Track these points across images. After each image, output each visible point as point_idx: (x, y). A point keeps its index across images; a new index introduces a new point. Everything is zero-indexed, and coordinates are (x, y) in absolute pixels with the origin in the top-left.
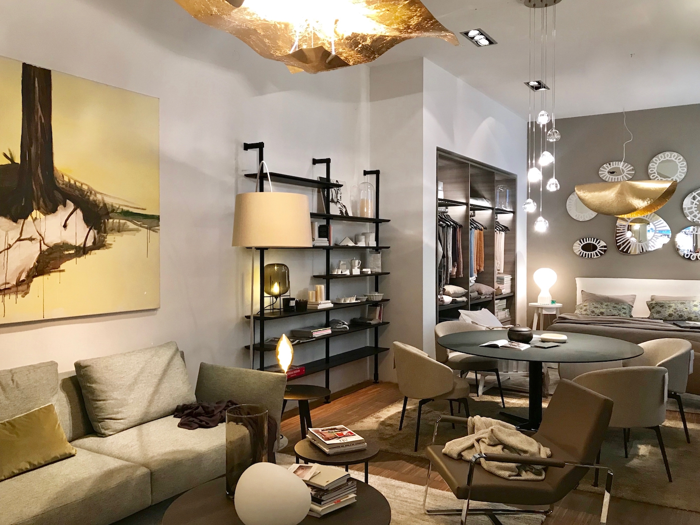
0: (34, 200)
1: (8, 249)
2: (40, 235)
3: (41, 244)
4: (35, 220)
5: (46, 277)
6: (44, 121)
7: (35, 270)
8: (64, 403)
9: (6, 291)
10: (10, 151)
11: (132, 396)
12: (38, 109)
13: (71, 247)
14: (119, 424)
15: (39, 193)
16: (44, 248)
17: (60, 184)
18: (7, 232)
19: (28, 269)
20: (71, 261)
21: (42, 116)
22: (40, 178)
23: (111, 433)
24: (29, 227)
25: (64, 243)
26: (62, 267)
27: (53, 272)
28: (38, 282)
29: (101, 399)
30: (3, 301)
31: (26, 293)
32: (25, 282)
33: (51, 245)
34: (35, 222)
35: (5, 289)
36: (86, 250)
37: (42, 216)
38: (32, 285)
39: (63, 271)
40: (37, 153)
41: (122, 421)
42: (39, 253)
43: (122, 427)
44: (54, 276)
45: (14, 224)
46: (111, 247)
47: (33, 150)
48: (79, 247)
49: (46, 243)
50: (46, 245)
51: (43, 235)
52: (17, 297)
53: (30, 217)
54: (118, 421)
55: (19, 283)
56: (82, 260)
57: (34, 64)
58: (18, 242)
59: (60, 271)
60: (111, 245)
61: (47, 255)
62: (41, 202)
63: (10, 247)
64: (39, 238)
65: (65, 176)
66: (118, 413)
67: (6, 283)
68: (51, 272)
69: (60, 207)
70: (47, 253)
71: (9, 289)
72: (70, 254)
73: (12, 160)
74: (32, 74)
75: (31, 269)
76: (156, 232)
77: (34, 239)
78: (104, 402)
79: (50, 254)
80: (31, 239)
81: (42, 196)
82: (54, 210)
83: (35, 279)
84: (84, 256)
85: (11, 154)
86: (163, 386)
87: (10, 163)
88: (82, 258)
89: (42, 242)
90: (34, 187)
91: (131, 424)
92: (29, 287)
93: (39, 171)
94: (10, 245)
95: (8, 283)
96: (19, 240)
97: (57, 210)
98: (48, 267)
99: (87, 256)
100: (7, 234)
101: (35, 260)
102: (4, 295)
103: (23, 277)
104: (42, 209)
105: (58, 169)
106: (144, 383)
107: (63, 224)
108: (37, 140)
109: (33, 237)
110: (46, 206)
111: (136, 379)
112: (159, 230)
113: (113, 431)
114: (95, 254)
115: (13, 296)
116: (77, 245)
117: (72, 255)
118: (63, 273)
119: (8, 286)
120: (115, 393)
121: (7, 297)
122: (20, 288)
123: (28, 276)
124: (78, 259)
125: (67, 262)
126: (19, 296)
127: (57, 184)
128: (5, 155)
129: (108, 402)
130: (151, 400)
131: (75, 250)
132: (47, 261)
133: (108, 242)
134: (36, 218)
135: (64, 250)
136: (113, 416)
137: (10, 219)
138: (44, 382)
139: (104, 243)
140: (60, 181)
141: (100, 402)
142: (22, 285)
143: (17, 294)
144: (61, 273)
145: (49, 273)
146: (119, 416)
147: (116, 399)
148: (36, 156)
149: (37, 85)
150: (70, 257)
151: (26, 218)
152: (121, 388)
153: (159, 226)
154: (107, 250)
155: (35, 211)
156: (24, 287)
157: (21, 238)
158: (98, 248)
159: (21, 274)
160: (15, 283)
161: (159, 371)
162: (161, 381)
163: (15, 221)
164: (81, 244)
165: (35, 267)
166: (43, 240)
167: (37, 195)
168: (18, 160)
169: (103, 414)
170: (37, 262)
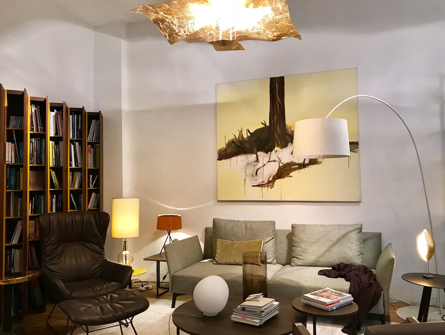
0: (276, 142)
1: (264, 166)
2: (279, 159)
3: (279, 163)
4: (276, 152)
5: (282, 179)
6: (281, 102)
7: (277, 176)
8: (285, 244)
9: (263, 186)
10: (264, 121)
11: (312, 248)
12: (277, 98)
13: (296, 164)
14: (299, 262)
15: (278, 139)
16: (281, 165)
17: (289, 132)
18: (263, 158)
19: (273, 175)
20: (296, 171)
21: (280, 101)
22: (278, 131)
23: (294, 265)
24: (274, 155)
25: (291, 162)
26: (291, 174)
27: (286, 177)
28: (278, 181)
29: (295, 246)
30: (262, 190)
31: (272, 187)
32: (272, 182)
33: (285, 163)
34: (276, 153)
35: (263, 185)
36: (305, 166)
37: (280, 149)
38: (275, 183)
39: (292, 176)
40: (277, 119)
41: (301, 260)
42: (278, 167)
43: (300, 264)
44: (286, 179)
45: (266, 154)
46: (321, 163)
47: (275, 118)
48: (301, 164)
49: (282, 162)
50: (282, 163)
51: (280, 159)
52: (268, 189)
53: (274, 151)
54: (299, 260)
55: (269, 182)
56: (302, 171)
57: (275, 76)
58: (268, 163)
59: (290, 177)
60: (321, 162)
61: (283, 169)
62: (279, 143)
63: (265, 165)
64: (278, 160)
65: (292, 128)
66: (300, 255)
67: (263, 182)
68: (285, 177)
69: (289, 144)
70: (282, 168)
71: (264, 184)
72: (295, 168)
73: (265, 125)
74: (275, 82)
75: (274, 176)
76: (356, 152)
77: (276, 161)
78: (296, 248)
79: (284, 168)
80: (274, 161)
81: (279, 140)
82: (286, 146)
83: (276, 180)
84: (304, 169)
85: (265, 122)
86: (334, 248)
87: (264, 126)
88: (303, 170)
89: (280, 162)
90: (276, 136)
91: (305, 264)
92: (274, 184)
93: (278, 128)
94: (264, 164)
95: (264, 182)
96: (269, 162)
97: (287, 145)
98: (283, 174)
99: (306, 169)
100: (263, 159)
101: (276, 171)
102: (262, 187)
103: (271, 179)
104: (280, 146)
105: (288, 124)
106: (322, 243)
107: (291, 153)
108: (277, 113)
109: (275, 160)
110: (282, 144)
111: (318, 240)
112: (358, 151)
113: (295, 265)
114: (311, 167)
115: (266, 188)
116: (299, 163)
117: (296, 168)
118: (292, 177)
119: (264, 183)
120: (302, 244)
121: (263, 188)
122: (270, 184)
123: (273, 179)
124: (300, 170)
125: (294, 172)
126: (269, 188)
127: (288, 132)
128: (262, 123)
129: (298, 248)
130: (323, 254)
131: (298, 165)
132: (283, 171)
133: (319, 161)
134: (277, 151)
135: (292, 166)
136: (298, 257)
137: (264, 152)
138: (263, 229)
139: (316, 161)
140: (289, 131)
141: (295, 248)
142: (270, 183)
143: (268, 187)
144: (290, 178)
145: (284, 177)
146: (300, 257)
147: (301, 248)
148: (277, 120)
149: (277, 86)
150: (295, 169)
151: (272, 151)
152: (306, 243)
153: (358, 148)
154: (318, 165)
155: (276, 147)
156: (271, 184)
157: (270, 161)
158: (313, 164)
159: (270, 177)
160: (267, 182)
161: (335, 238)
162: (334, 245)
163: (267, 153)
164: (302, 162)
165: (277, 174)
166: (280, 161)
167: (277, 139)
168: (268, 124)
169: (294, 254)
170: (277, 172)
